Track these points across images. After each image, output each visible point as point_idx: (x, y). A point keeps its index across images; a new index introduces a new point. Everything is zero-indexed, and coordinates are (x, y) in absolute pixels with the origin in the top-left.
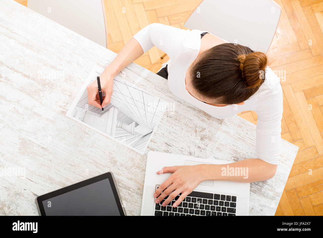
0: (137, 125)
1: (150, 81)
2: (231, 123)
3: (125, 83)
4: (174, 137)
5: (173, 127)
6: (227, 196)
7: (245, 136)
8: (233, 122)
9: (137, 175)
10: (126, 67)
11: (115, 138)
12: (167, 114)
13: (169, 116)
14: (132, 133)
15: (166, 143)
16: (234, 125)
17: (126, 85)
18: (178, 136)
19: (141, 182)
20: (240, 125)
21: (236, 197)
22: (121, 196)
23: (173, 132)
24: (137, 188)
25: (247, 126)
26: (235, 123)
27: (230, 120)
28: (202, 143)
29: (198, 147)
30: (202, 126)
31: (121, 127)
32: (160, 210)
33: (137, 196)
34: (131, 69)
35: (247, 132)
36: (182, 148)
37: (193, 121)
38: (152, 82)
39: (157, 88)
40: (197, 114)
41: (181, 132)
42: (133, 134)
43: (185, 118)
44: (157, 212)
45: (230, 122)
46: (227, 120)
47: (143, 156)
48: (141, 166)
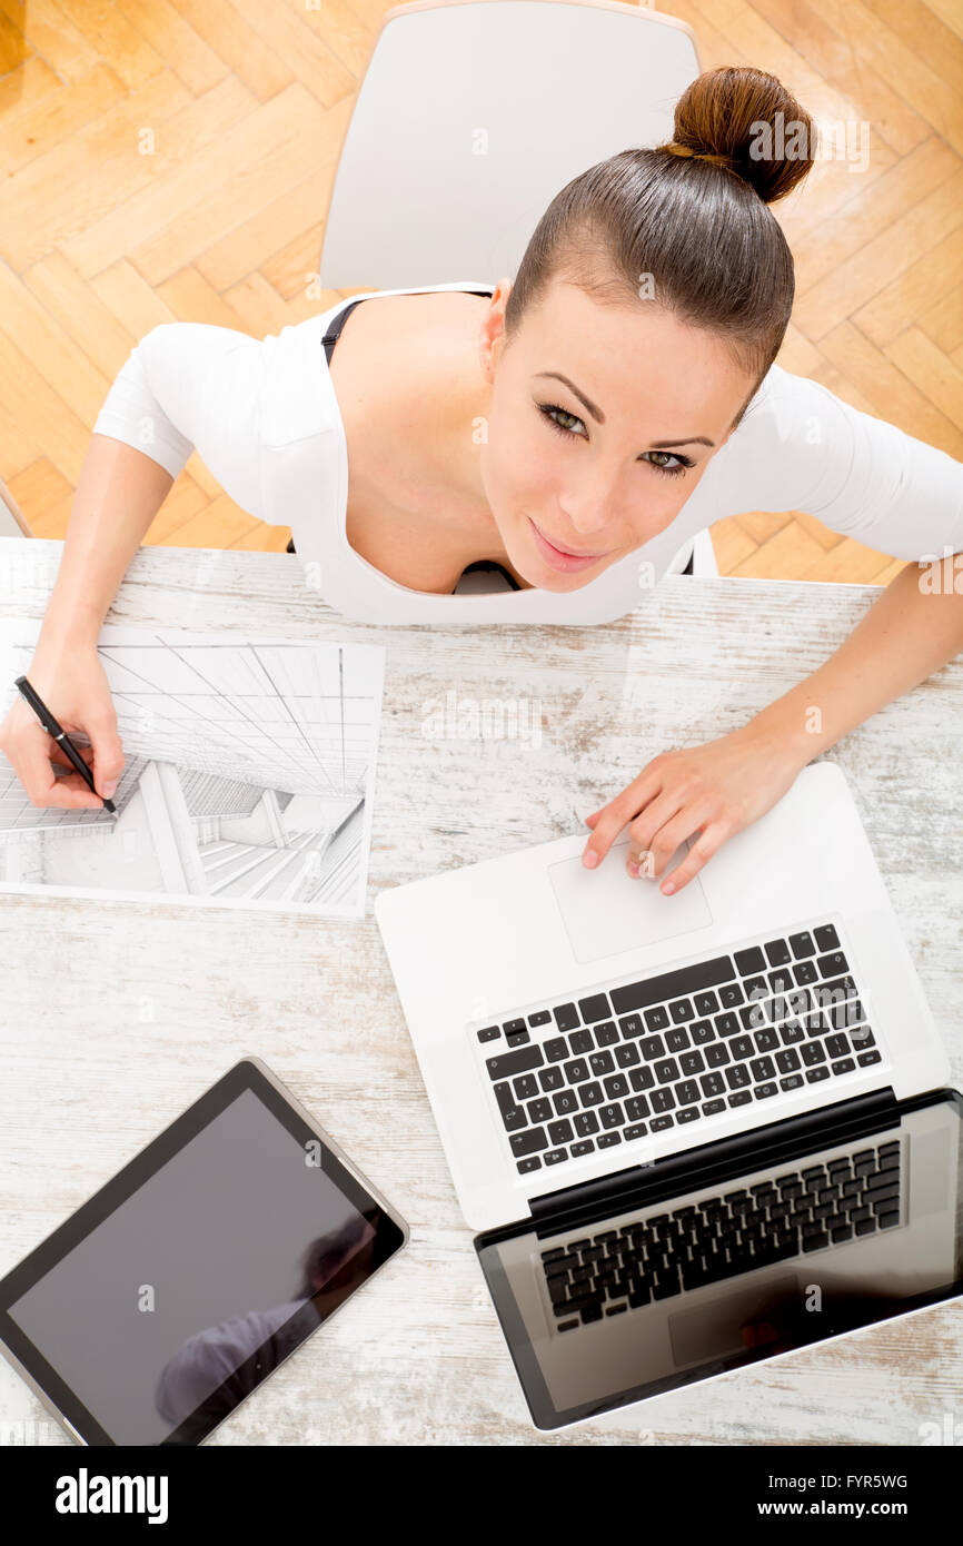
0: (285, 798)
1: (255, 593)
2: (679, 620)
3: (161, 644)
4: (461, 789)
5: (435, 749)
6: (791, 939)
7: (765, 649)
8: (685, 611)
9: (370, 1019)
10: (123, 582)
11: (214, 894)
12: (390, 704)
13: (398, 707)
14: (280, 843)
15: (438, 830)
16: (695, 621)
17: (170, 648)
18: (477, 778)
19: (395, 1042)
20: (724, 611)
21: (831, 926)
22: (337, 1141)
23: (447, 770)
24: (391, 1074)
25: (755, 601)
26: (699, 612)
27: (672, 607)
28: (590, 760)
29: (581, 784)
30: (561, 688)
31: (221, 839)
32: (531, 1126)
33: (406, 1110)
34: (150, 581)
35: (764, 628)
36: (515, 821)
37: (513, 683)
38: (264, 596)
39: (299, 609)
40: (517, 645)
41: (483, 753)
42: (286, 847)
43: (473, 687)
44: (520, 1139)
45: (677, 617)
46: (661, 616)
47: (361, 929)
48: (371, 974)
